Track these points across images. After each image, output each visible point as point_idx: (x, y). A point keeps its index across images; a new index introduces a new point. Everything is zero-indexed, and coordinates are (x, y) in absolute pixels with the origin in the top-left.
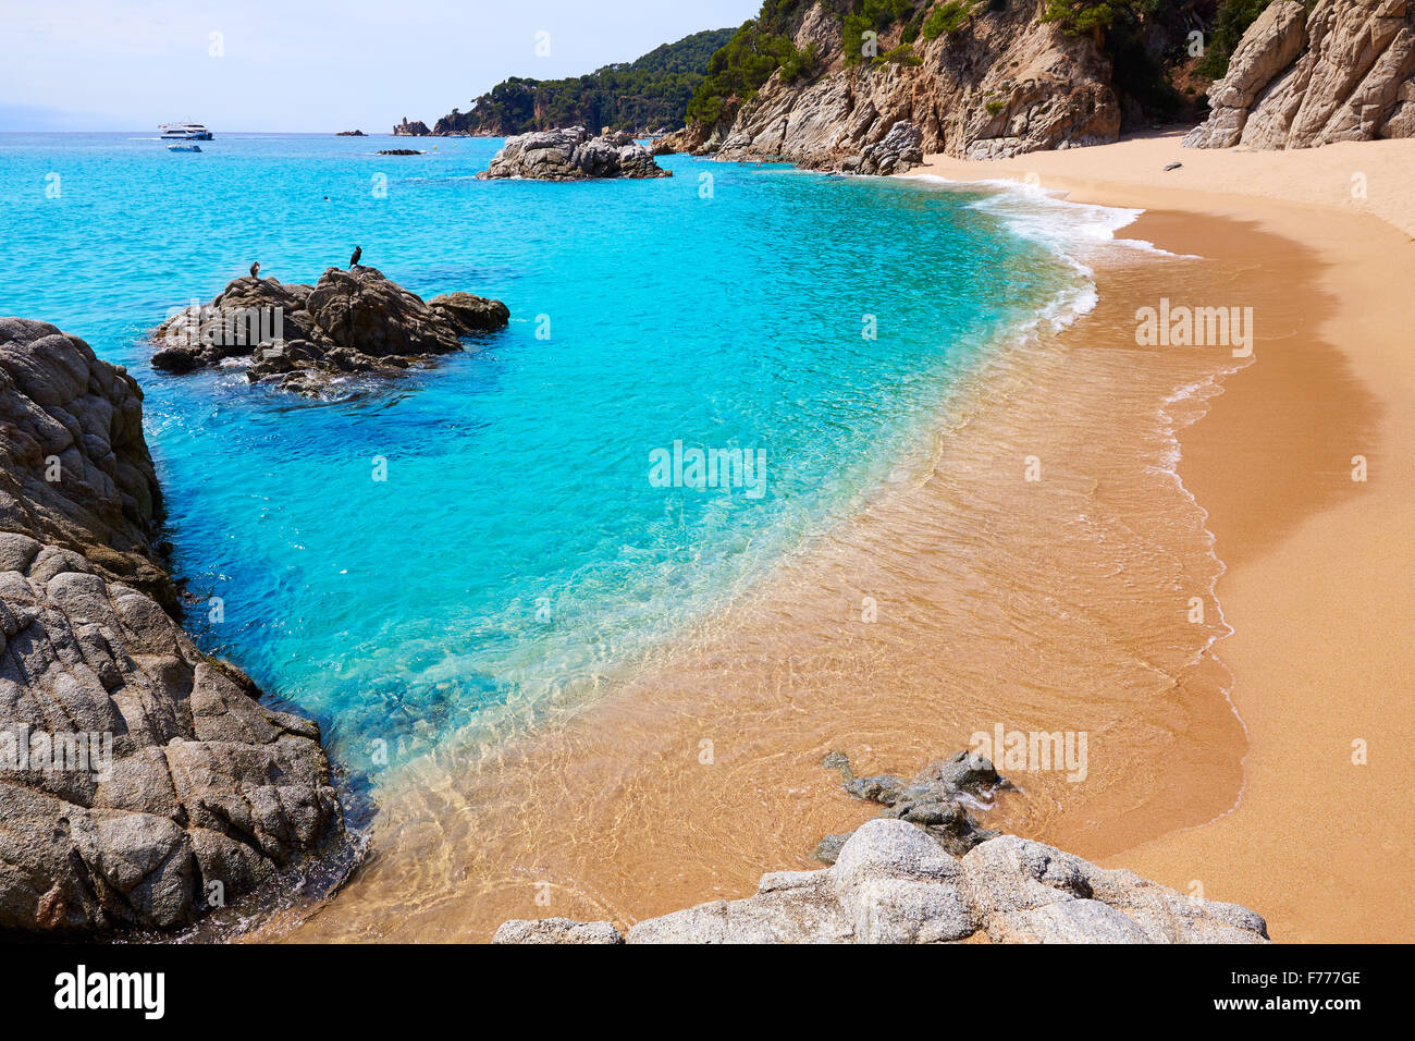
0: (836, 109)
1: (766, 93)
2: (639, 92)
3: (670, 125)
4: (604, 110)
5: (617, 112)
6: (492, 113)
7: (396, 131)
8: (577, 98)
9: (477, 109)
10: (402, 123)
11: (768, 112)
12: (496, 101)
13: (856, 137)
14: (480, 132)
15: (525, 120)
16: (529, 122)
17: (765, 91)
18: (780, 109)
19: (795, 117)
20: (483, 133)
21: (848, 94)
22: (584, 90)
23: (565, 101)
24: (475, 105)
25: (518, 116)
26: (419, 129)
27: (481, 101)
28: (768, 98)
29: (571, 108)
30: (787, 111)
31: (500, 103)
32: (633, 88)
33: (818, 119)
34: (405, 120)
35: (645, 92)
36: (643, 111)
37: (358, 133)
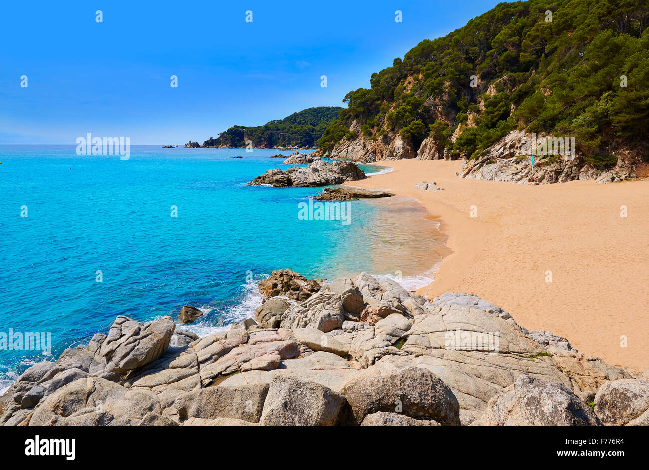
0: (361, 147)
1: (342, 142)
2: (288, 132)
3: (300, 145)
4: (273, 138)
5: (279, 139)
6: (227, 139)
7: (186, 146)
8: (263, 134)
9: (220, 137)
10: (189, 143)
11: (343, 147)
12: (228, 135)
13: (364, 156)
14: (222, 146)
15: (240, 142)
16: (242, 143)
17: (342, 141)
18: (346, 146)
19: (350, 149)
20: (223, 146)
21: (364, 143)
22: (265, 131)
23: (258, 135)
24: (219, 136)
25: (237, 140)
26: (196, 145)
27: (222, 135)
28: (343, 144)
29: (260, 138)
30: (348, 147)
31: (230, 135)
32: (285, 130)
33: (356, 149)
34: (190, 141)
35: (290, 132)
36: (289, 139)
37: (171, 147)
